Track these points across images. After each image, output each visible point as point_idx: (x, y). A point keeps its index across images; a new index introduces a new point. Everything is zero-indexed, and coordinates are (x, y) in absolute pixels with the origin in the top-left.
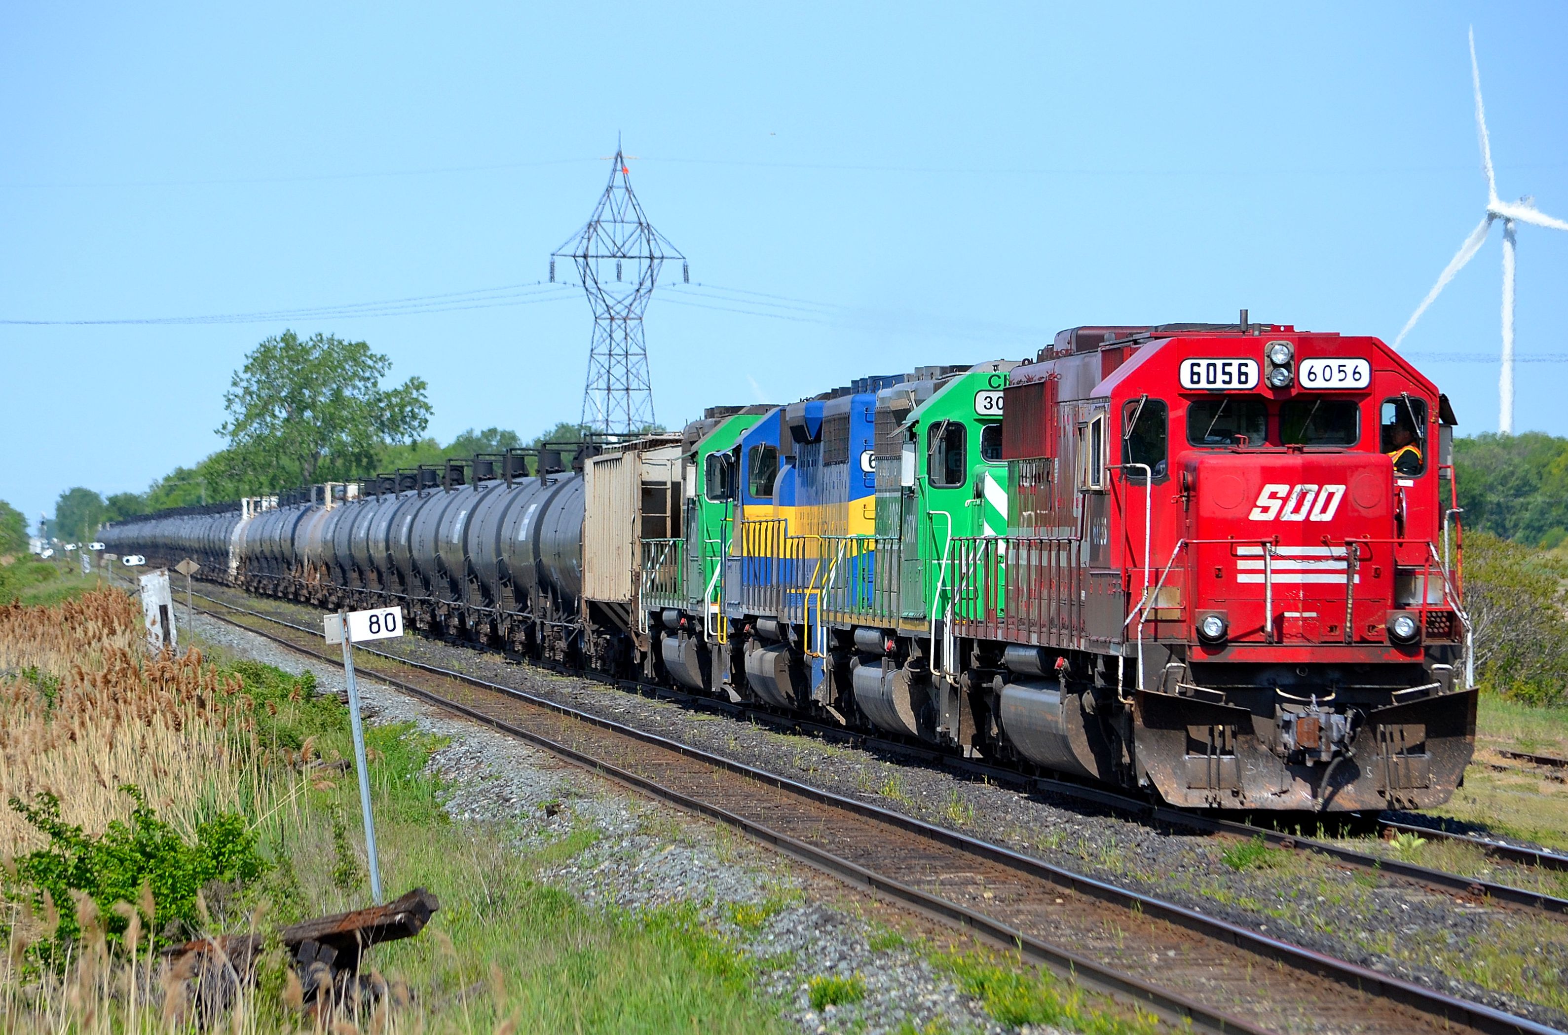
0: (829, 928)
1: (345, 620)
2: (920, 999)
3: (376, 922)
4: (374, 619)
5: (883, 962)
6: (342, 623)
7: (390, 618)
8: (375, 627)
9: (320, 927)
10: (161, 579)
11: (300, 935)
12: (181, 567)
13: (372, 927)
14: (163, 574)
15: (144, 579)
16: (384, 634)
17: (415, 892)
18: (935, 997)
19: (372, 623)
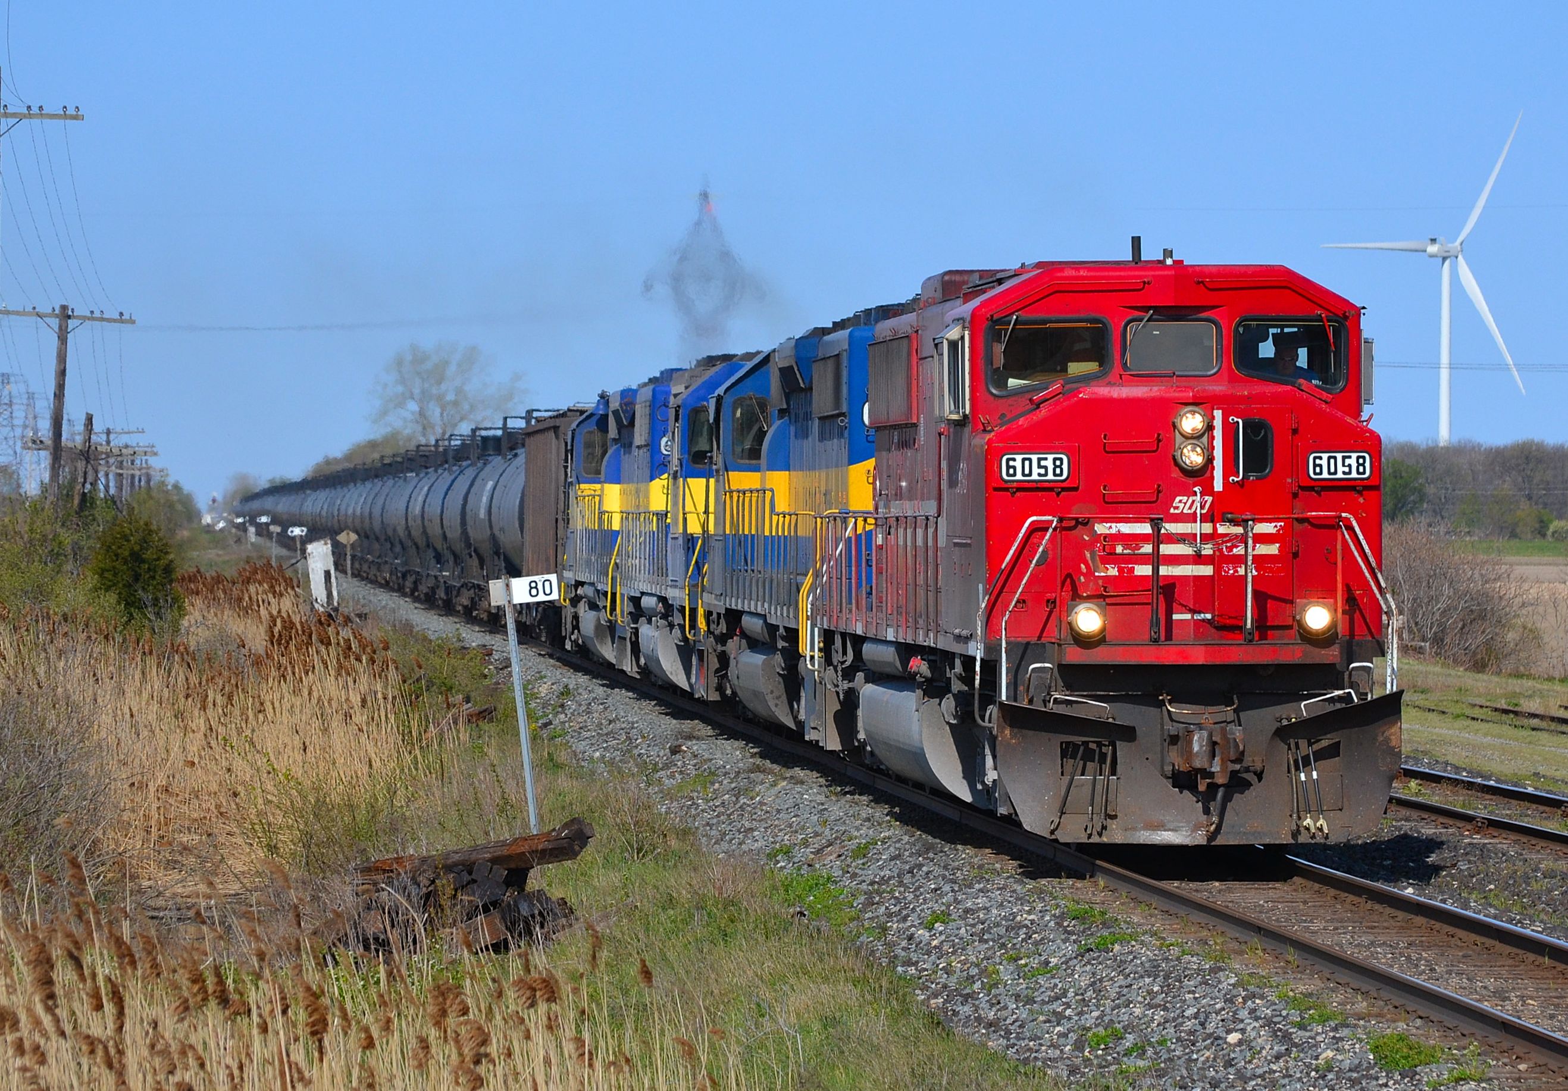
0: (931, 855)
1: (508, 585)
2: (1019, 918)
3: (540, 847)
4: (533, 585)
5: (982, 885)
6: (505, 587)
7: (547, 584)
8: (534, 592)
9: (491, 850)
10: (325, 547)
11: (474, 856)
12: (342, 538)
13: (537, 851)
14: (326, 544)
15: (310, 548)
16: (541, 598)
17: (573, 821)
18: (1032, 917)
19: (531, 588)
